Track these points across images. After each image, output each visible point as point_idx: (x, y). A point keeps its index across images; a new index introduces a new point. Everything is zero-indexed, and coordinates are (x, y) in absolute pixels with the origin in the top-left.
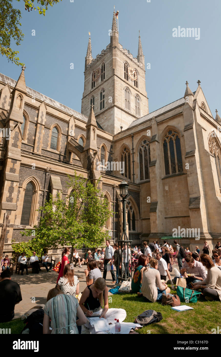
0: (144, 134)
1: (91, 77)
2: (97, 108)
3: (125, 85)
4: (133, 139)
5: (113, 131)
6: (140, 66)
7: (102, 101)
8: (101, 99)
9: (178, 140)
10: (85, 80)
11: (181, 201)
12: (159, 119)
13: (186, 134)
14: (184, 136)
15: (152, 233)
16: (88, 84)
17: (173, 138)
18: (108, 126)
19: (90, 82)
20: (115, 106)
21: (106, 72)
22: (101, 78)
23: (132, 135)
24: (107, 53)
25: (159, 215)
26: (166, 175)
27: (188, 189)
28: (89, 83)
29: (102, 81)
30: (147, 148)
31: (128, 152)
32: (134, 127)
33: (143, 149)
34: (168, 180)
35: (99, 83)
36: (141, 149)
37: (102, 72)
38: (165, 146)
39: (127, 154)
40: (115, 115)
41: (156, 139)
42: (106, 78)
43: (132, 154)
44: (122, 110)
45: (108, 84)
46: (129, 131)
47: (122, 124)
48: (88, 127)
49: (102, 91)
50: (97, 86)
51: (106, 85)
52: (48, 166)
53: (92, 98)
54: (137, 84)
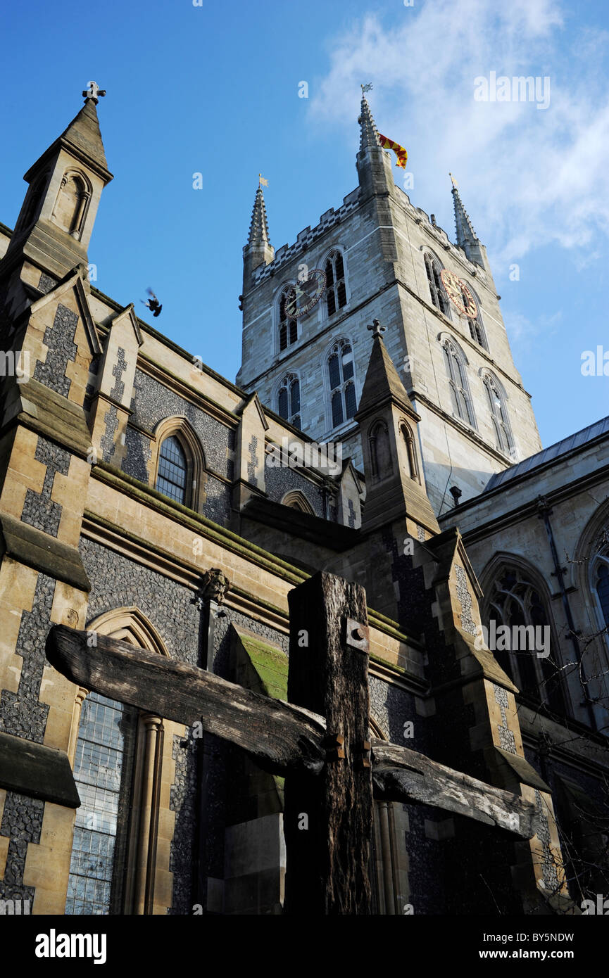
1: (274, 310)
2: (317, 418)
3: (438, 327)
6: (478, 275)
7: (341, 388)
8: (334, 382)
16: (261, 335)
19: (272, 328)
20: (415, 396)
21: (350, 280)
22: (326, 304)
23: (541, 503)
24: (351, 218)
28: (266, 331)
29: (329, 315)
35: (319, 323)
42: (352, 302)
44: (445, 418)
45: (364, 319)
46: (518, 490)
47: (453, 481)
48: (372, 418)
49: (336, 350)
50: (308, 335)
51: (355, 326)
52: (218, 565)
53: (286, 384)
54: (479, 336)
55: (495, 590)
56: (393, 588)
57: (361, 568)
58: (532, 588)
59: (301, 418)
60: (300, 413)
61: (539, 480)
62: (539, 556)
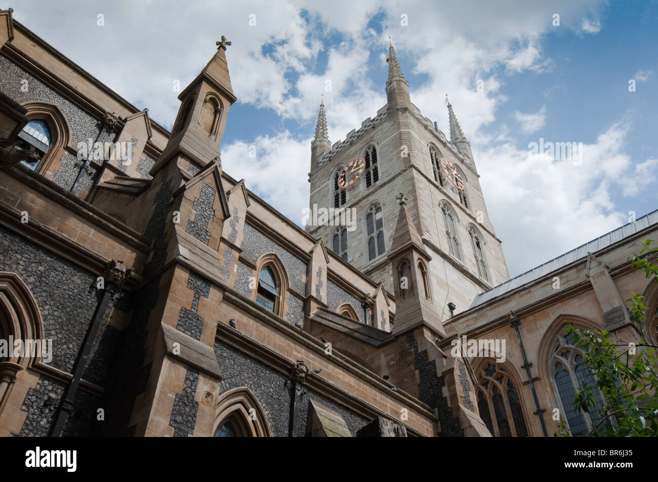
0: (561, 313)
1: (331, 183)
2: (359, 254)
3: (439, 195)
4: (517, 330)
6: (465, 161)
7: (375, 234)
10: (312, 191)
12: (613, 259)
16: (322, 198)
19: (330, 195)
21: (381, 165)
23: (512, 317)
28: (325, 196)
31: (505, 381)
32: (516, 293)
33: (568, 363)
36: (558, 364)
39: (502, 388)
43: (526, 383)
44: (444, 256)
45: (390, 189)
46: (495, 307)
47: (449, 299)
48: (399, 258)
49: (371, 209)
50: (353, 199)
51: (384, 194)
52: (301, 358)
53: (338, 231)
54: (465, 201)
55: (481, 377)
56: (414, 374)
57: (393, 360)
58: (507, 376)
59: (348, 254)
60: (347, 251)
61: (511, 301)
62: (512, 354)
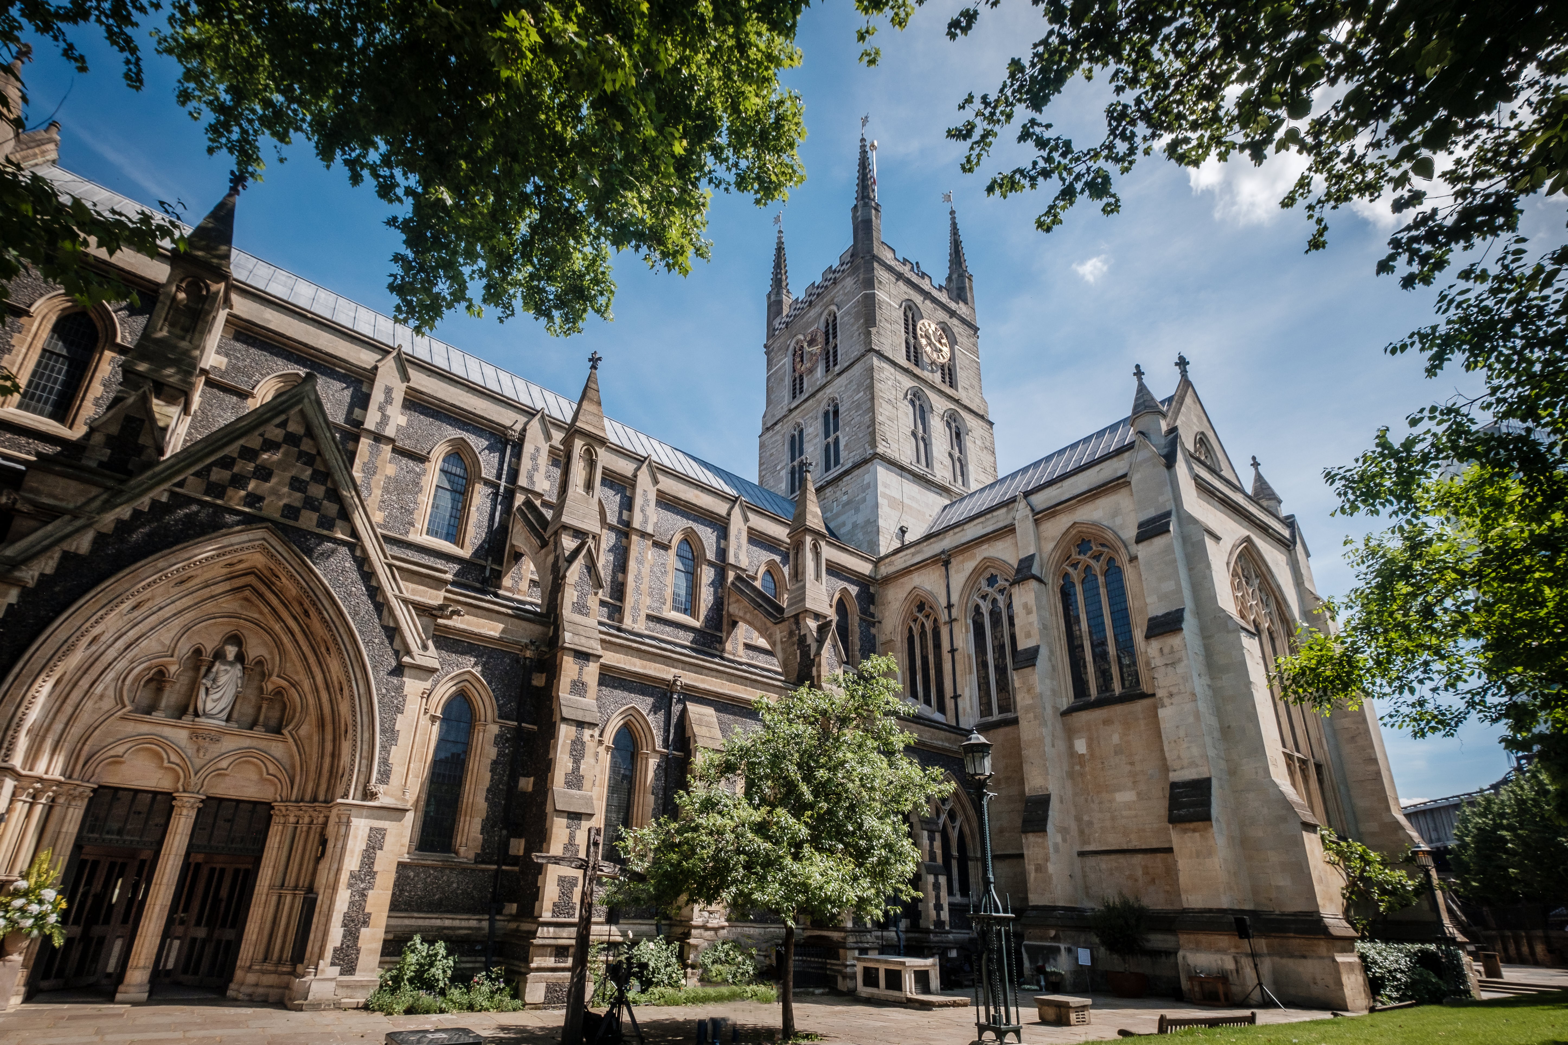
0: (986, 554)
1: (788, 360)
2: (814, 463)
3: (908, 383)
4: (947, 570)
5: (874, 545)
6: (957, 312)
7: (831, 440)
8: (827, 436)
9: (1114, 573)
10: (768, 370)
11: (1138, 794)
12: (1040, 500)
13: (1143, 551)
14: (1136, 558)
15: (1036, 908)
16: (779, 383)
17: (1097, 567)
18: (855, 526)
19: (786, 379)
20: (875, 456)
21: (841, 342)
22: (824, 362)
23: (943, 556)
24: (844, 279)
25: (1056, 846)
26: (1076, 696)
27: (1162, 750)
28: (782, 380)
29: (826, 372)
30: (1001, 604)
31: (932, 618)
32: (950, 530)
33: (985, 607)
34: (1084, 717)
35: (817, 380)
36: (977, 608)
37: (827, 343)
38: (1066, 595)
39: (929, 625)
40: (880, 489)
41: (1035, 570)
42: (842, 363)
43: (945, 624)
44: (902, 468)
45: (847, 381)
46: (931, 543)
47: (903, 521)
49: (829, 405)
50: (811, 389)
51: (842, 386)
52: (678, 673)
53: (795, 431)
54: (950, 377)
55: (911, 614)
58: (933, 615)
61: (944, 538)
62: (939, 593)
